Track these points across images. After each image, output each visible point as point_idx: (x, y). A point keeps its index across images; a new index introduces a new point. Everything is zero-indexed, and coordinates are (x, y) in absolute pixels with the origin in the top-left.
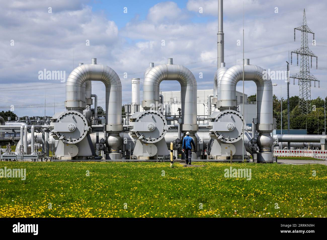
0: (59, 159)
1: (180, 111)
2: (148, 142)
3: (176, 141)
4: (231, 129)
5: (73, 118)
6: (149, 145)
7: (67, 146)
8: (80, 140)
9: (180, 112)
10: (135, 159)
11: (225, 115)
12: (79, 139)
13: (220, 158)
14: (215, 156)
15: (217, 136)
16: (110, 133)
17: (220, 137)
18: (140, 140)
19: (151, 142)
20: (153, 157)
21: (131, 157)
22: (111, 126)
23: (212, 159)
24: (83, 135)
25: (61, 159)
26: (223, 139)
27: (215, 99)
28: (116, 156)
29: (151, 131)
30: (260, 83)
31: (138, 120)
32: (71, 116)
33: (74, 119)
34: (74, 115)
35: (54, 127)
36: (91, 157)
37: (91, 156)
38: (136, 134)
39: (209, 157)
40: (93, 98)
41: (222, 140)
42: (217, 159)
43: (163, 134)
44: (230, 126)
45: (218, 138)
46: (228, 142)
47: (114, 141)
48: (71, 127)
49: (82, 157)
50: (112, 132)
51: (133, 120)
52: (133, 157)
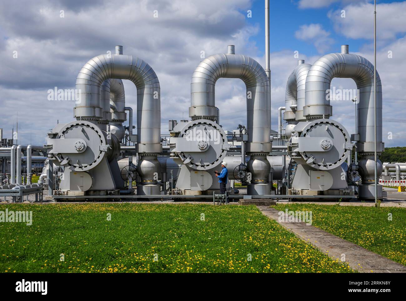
0: (65, 195)
1: (241, 128)
2: (199, 168)
3: (239, 167)
4: (328, 148)
5: (83, 131)
6: (200, 174)
7: (75, 175)
8: (94, 165)
9: (241, 130)
10: (179, 194)
11: (318, 127)
12: (91, 164)
13: (306, 193)
14: (300, 189)
15: (305, 159)
16: (142, 157)
17: (310, 160)
18: (187, 165)
19: (202, 169)
20: (206, 191)
21: (173, 191)
22: (145, 144)
23: (295, 193)
24: (98, 158)
25: (67, 195)
26: (314, 163)
27: (288, 112)
28: (151, 189)
29: (203, 151)
30: (364, 82)
31: (183, 135)
32: (80, 128)
33: (84, 134)
34: (85, 127)
35: (52, 145)
36: (112, 192)
37: (112, 190)
38: (180, 156)
39: (290, 191)
40: (127, 112)
41: (313, 166)
42: (302, 194)
43: (221, 156)
44: (325, 144)
45: (307, 162)
46: (322, 168)
47: (148, 167)
48: (78, 145)
49: (100, 191)
50: (145, 155)
51: (175, 135)
52: (176, 191)
